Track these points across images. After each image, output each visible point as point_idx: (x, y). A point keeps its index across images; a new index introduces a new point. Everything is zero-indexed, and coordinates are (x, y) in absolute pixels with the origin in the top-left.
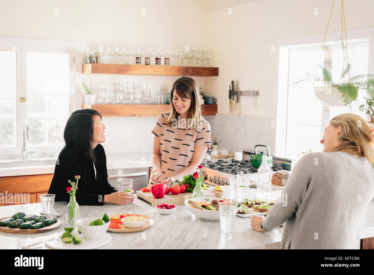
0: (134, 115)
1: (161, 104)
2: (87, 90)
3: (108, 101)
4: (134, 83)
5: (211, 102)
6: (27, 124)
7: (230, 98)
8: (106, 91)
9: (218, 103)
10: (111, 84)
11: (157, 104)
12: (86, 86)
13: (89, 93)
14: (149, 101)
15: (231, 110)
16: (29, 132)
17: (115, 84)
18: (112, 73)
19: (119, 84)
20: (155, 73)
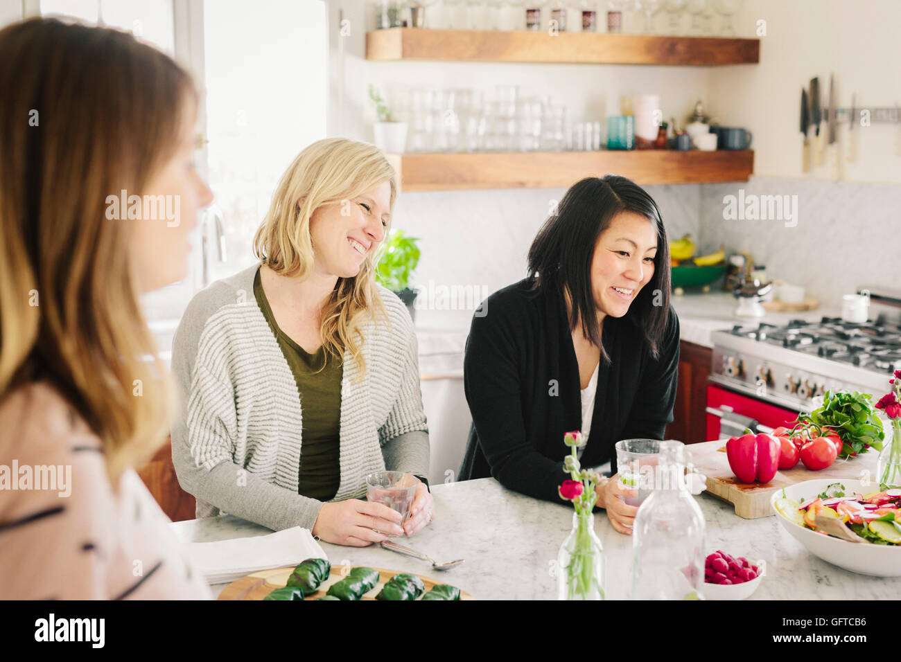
0: (522, 184)
1: (593, 149)
2: (381, 110)
3: (442, 143)
4: (517, 89)
5: (735, 142)
6: (216, 218)
7: (804, 128)
8: (435, 113)
9: (756, 146)
10: (447, 92)
11: (584, 150)
12: (379, 100)
13: (389, 119)
14: (560, 142)
15: (807, 164)
16: (223, 239)
17: (459, 93)
18: (458, 57)
19: (469, 92)
20: (581, 57)
